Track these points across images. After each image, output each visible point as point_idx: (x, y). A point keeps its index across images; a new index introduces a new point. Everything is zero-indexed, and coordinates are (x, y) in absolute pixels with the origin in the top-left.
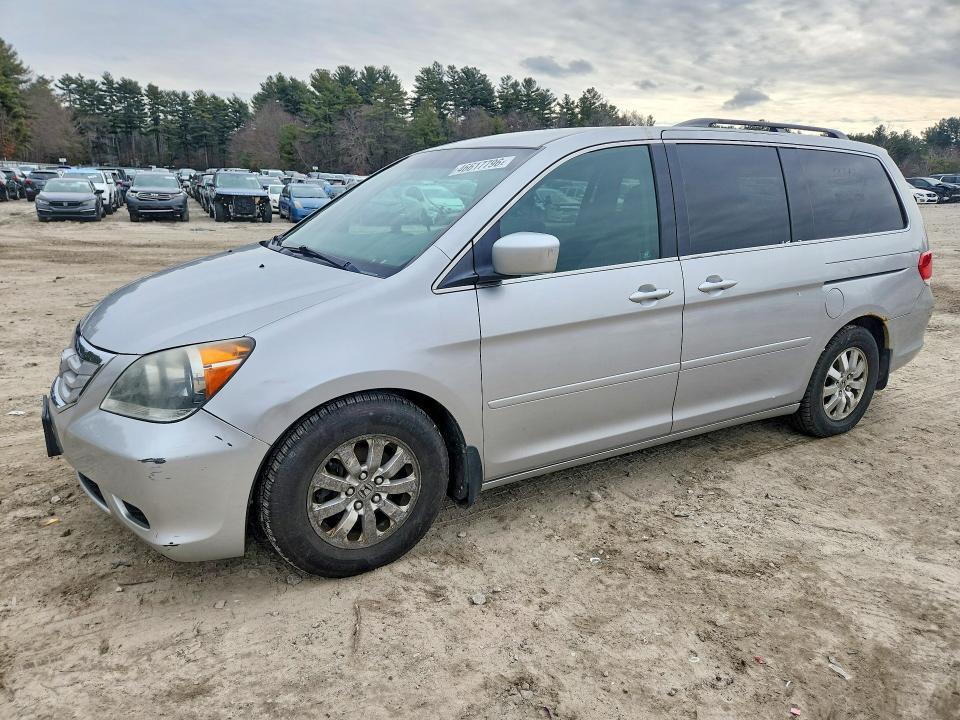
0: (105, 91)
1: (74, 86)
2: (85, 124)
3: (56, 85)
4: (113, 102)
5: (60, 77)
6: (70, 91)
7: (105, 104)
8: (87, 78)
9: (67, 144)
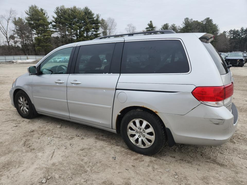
0: (241, 32)
1: (232, 32)
2: (232, 42)
3: (228, 33)
4: (242, 35)
5: (229, 30)
6: (231, 34)
7: (240, 36)
8: (236, 29)
9: (226, 47)
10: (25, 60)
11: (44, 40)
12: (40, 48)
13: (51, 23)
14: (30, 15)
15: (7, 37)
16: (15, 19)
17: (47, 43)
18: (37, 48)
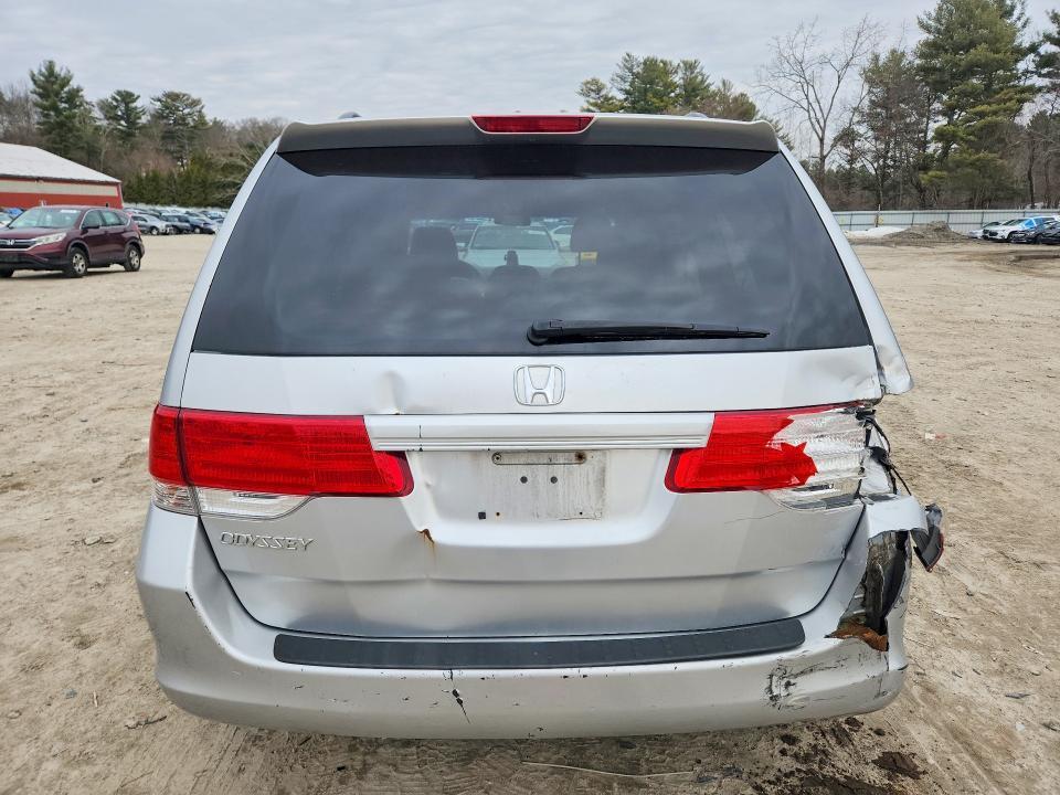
10: (866, 227)
11: (972, 137)
12: (941, 178)
13: (1033, 49)
14: (938, 31)
15: (822, 140)
16: (876, 58)
17: (978, 151)
18: (925, 176)
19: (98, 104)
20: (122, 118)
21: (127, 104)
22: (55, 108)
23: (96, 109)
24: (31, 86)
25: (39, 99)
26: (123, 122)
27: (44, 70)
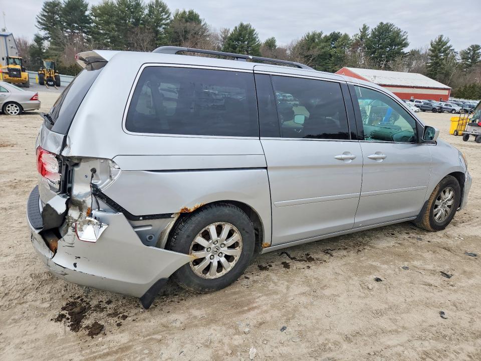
19: (460, 52)
20: (470, 58)
21: (475, 51)
22: (436, 56)
23: (459, 55)
24: (430, 47)
25: (431, 53)
26: (470, 60)
27: (437, 40)
